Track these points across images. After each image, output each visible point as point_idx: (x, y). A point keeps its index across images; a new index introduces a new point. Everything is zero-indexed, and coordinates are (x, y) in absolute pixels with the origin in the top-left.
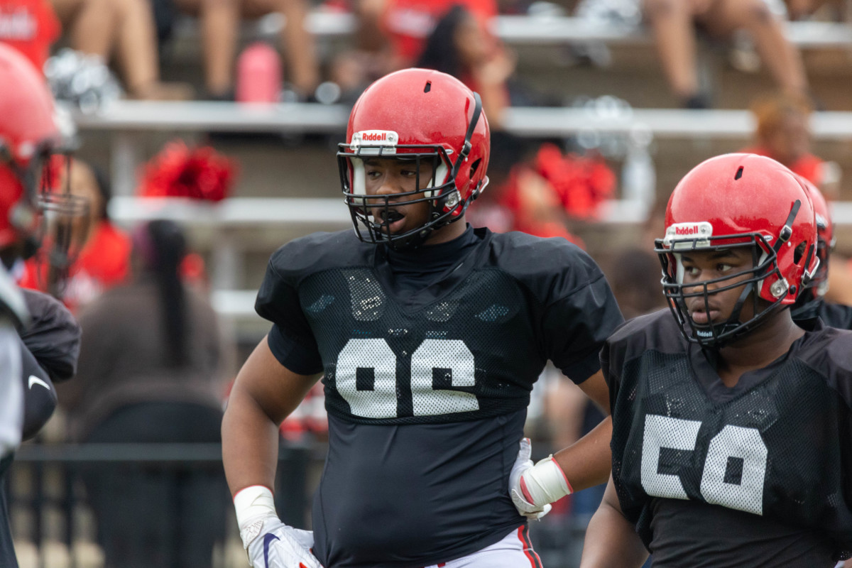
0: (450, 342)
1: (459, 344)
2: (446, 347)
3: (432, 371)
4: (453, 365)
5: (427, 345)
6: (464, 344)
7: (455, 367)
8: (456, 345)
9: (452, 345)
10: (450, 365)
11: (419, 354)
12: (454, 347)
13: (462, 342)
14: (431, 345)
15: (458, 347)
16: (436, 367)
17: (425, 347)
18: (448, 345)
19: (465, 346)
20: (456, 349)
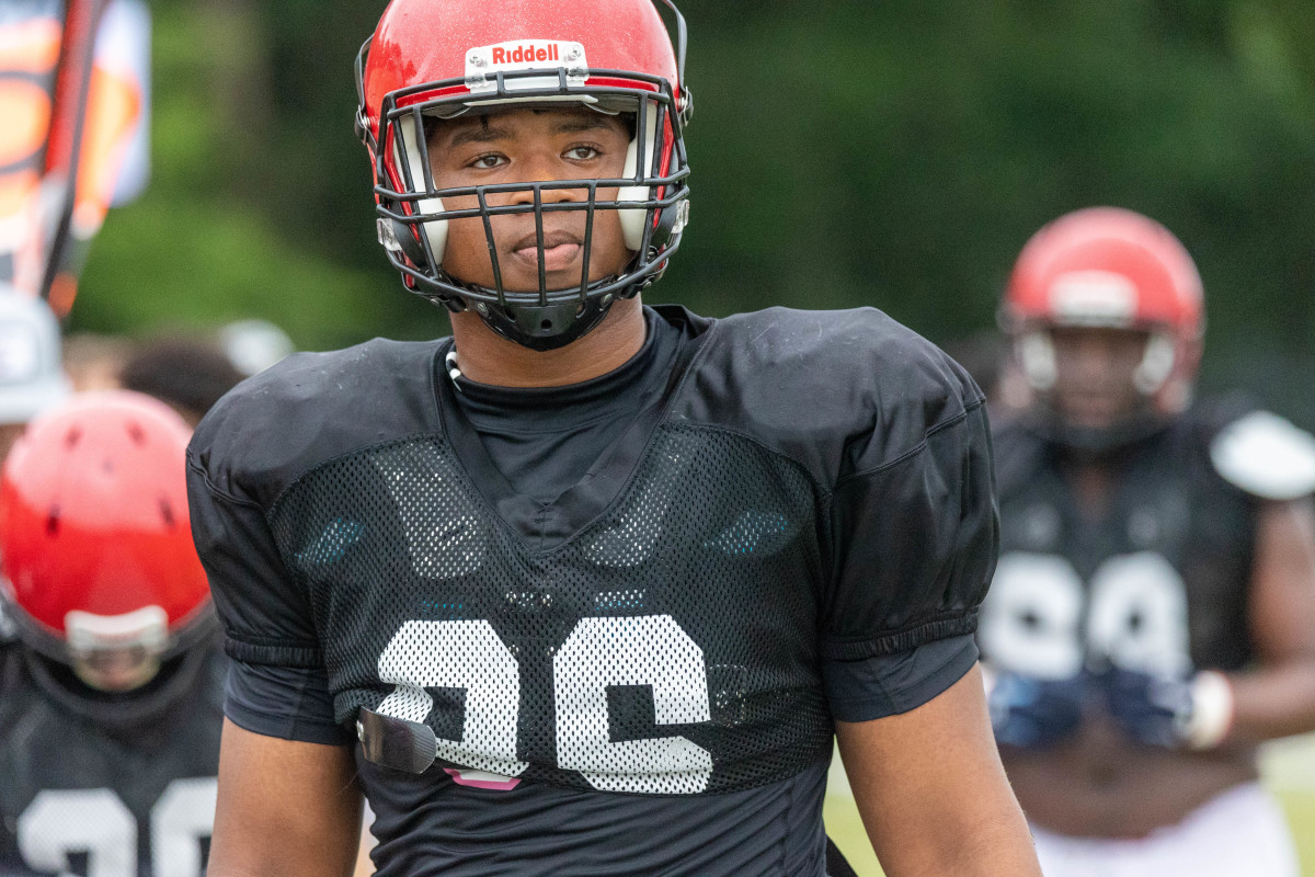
0: (643, 622)
1: (665, 625)
2: (634, 634)
3: (605, 695)
4: (655, 675)
5: (587, 631)
6: (674, 624)
7: (660, 680)
8: (656, 626)
9: (647, 627)
10: (646, 676)
11: (570, 654)
12: (652, 632)
13: (669, 618)
14: (595, 631)
15: (661, 631)
16: (614, 683)
17: (583, 637)
18: (639, 628)
19: (679, 628)
20: (656, 637)
